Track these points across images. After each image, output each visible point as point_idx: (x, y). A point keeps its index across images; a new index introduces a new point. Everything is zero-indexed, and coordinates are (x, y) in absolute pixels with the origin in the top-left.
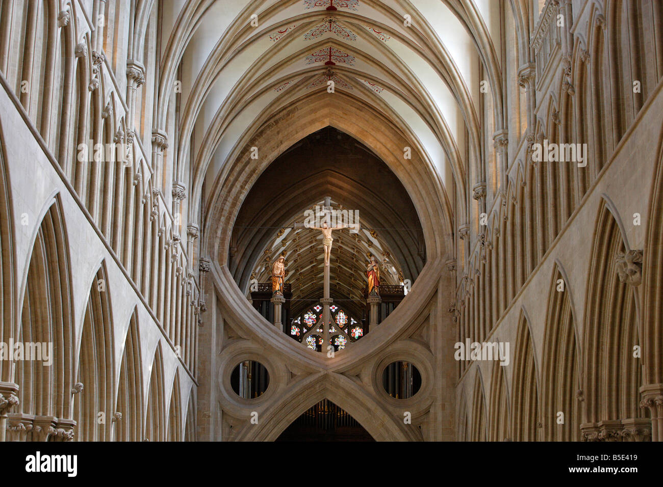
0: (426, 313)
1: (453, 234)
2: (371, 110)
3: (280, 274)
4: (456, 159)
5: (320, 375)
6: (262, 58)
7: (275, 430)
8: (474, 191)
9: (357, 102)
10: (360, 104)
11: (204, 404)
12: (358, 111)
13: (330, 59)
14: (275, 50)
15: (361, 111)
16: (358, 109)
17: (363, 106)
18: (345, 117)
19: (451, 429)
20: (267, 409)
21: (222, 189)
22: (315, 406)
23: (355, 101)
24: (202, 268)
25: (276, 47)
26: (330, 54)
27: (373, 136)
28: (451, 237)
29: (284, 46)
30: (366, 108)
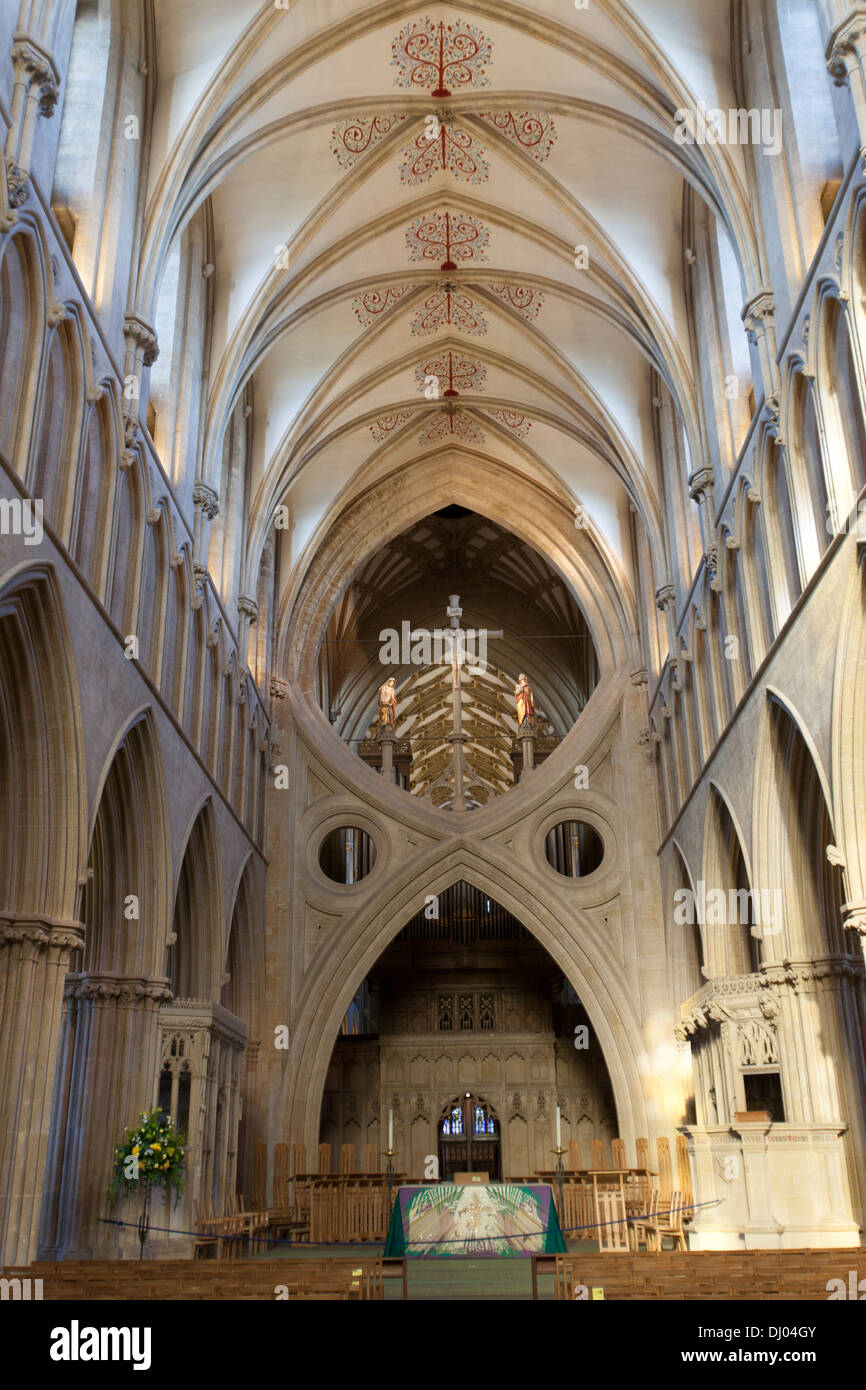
0: (604, 748)
1: (639, 633)
2: (511, 473)
3: (390, 701)
4: (645, 490)
5: (451, 841)
6: (349, 353)
7: (385, 930)
8: (690, 484)
9: (492, 464)
10: (496, 466)
11: (277, 892)
12: (493, 476)
13: (451, 385)
14: (368, 339)
15: (497, 475)
16: (492, 473)
17: (500, 468)
18: (475, 487)
19: (655, 919)
20: (374, 896)
21: (303, 585)
22: (448, 890)
23: (487, 462)
24: (274, 692)
25: (368, 333)
26: (451, 374)
27: (516, 511)
28: (636, 637)
29: (380, 332)
30: (504, 470)
